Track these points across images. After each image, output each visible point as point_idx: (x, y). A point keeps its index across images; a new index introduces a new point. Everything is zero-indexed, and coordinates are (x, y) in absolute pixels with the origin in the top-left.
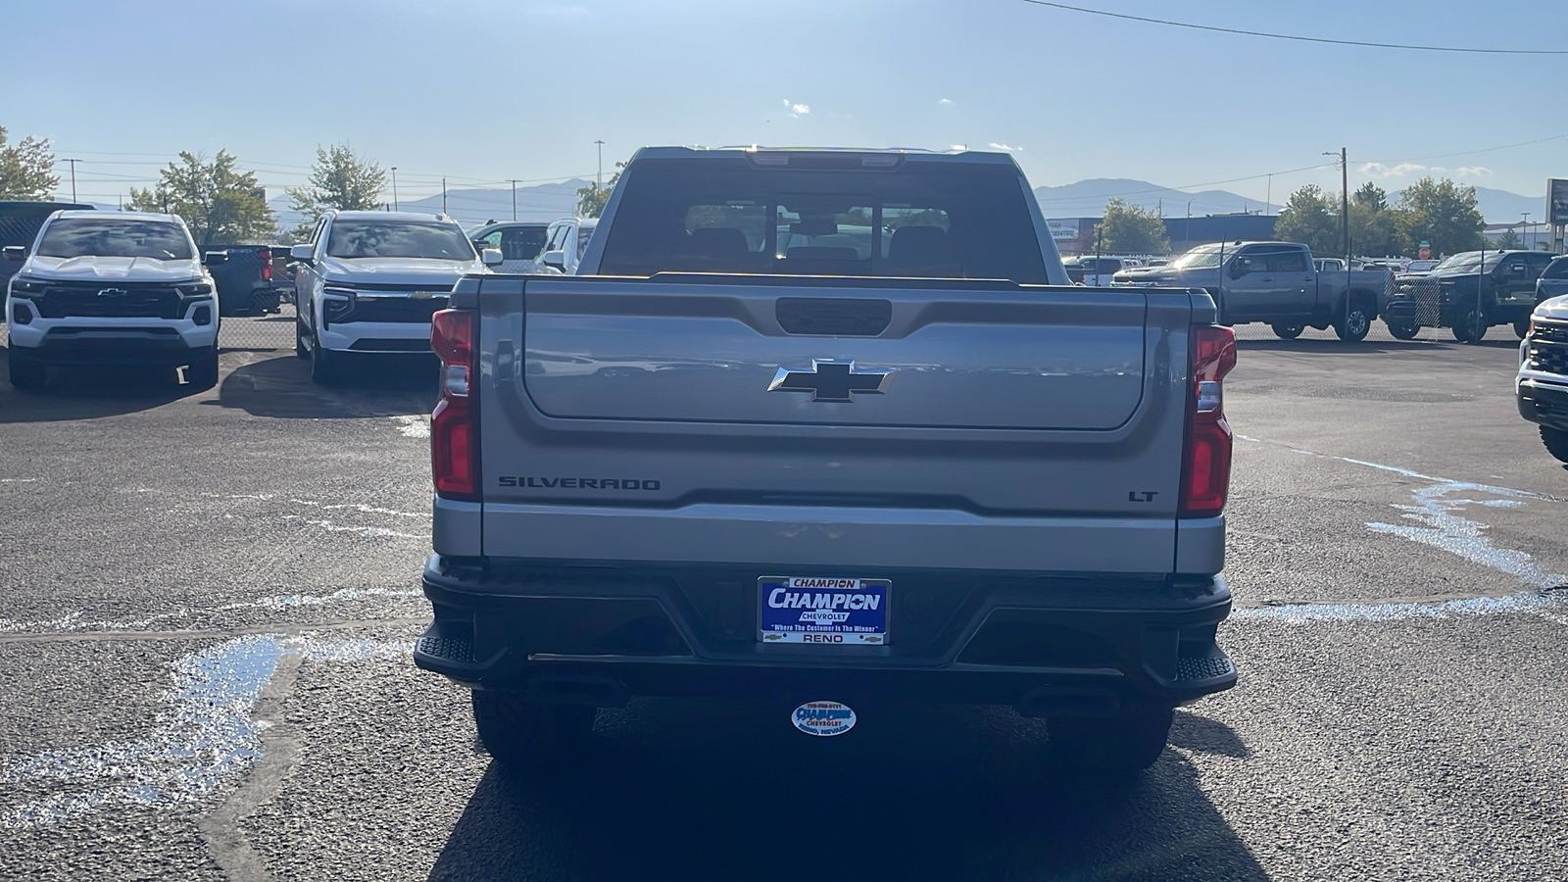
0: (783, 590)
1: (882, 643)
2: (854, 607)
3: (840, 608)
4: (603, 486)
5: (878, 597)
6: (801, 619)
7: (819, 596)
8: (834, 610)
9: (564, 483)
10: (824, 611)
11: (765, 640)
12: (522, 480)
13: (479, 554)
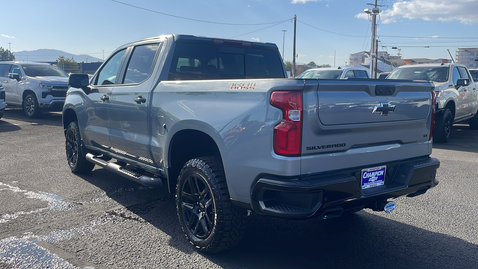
0: (366, 173)
1: (383, 184)
2: (379, 175)
3: (376, 176)
4: (332, 147)
5: (383, 171)
6: (369, 181)
7: (373, 173)
8: (375, 177)
9: (323, 147)
10: (373, 177)
11: (363, 189)
12: (312, 147)
13: (300, 174)
